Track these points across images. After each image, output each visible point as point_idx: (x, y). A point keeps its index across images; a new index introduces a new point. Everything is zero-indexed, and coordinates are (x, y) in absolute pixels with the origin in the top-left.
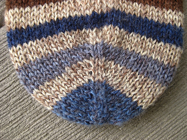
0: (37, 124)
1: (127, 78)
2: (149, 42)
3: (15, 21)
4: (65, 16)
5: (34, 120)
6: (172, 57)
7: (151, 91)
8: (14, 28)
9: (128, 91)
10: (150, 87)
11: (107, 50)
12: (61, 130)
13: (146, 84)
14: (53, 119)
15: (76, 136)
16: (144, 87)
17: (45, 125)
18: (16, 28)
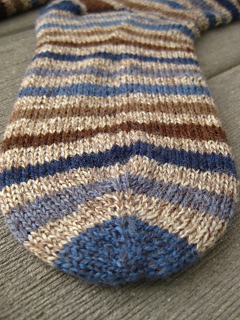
0: (27, 298)
1: (167, 212)
2: (190, 172)
3: (12, 160)
4: (78, 153)
5: (22, 291)
6: (226, 186)
7: (205, 225)
8: (10, 168)
9: (170, 226)
10: (202, 221)
11: (135, 182)
12: (68, 305)
13: (195, 217)
14: (54, 290)
15: (94, 314)
16: (193, 221)
17: (40, 298)
18: (13, 167)
